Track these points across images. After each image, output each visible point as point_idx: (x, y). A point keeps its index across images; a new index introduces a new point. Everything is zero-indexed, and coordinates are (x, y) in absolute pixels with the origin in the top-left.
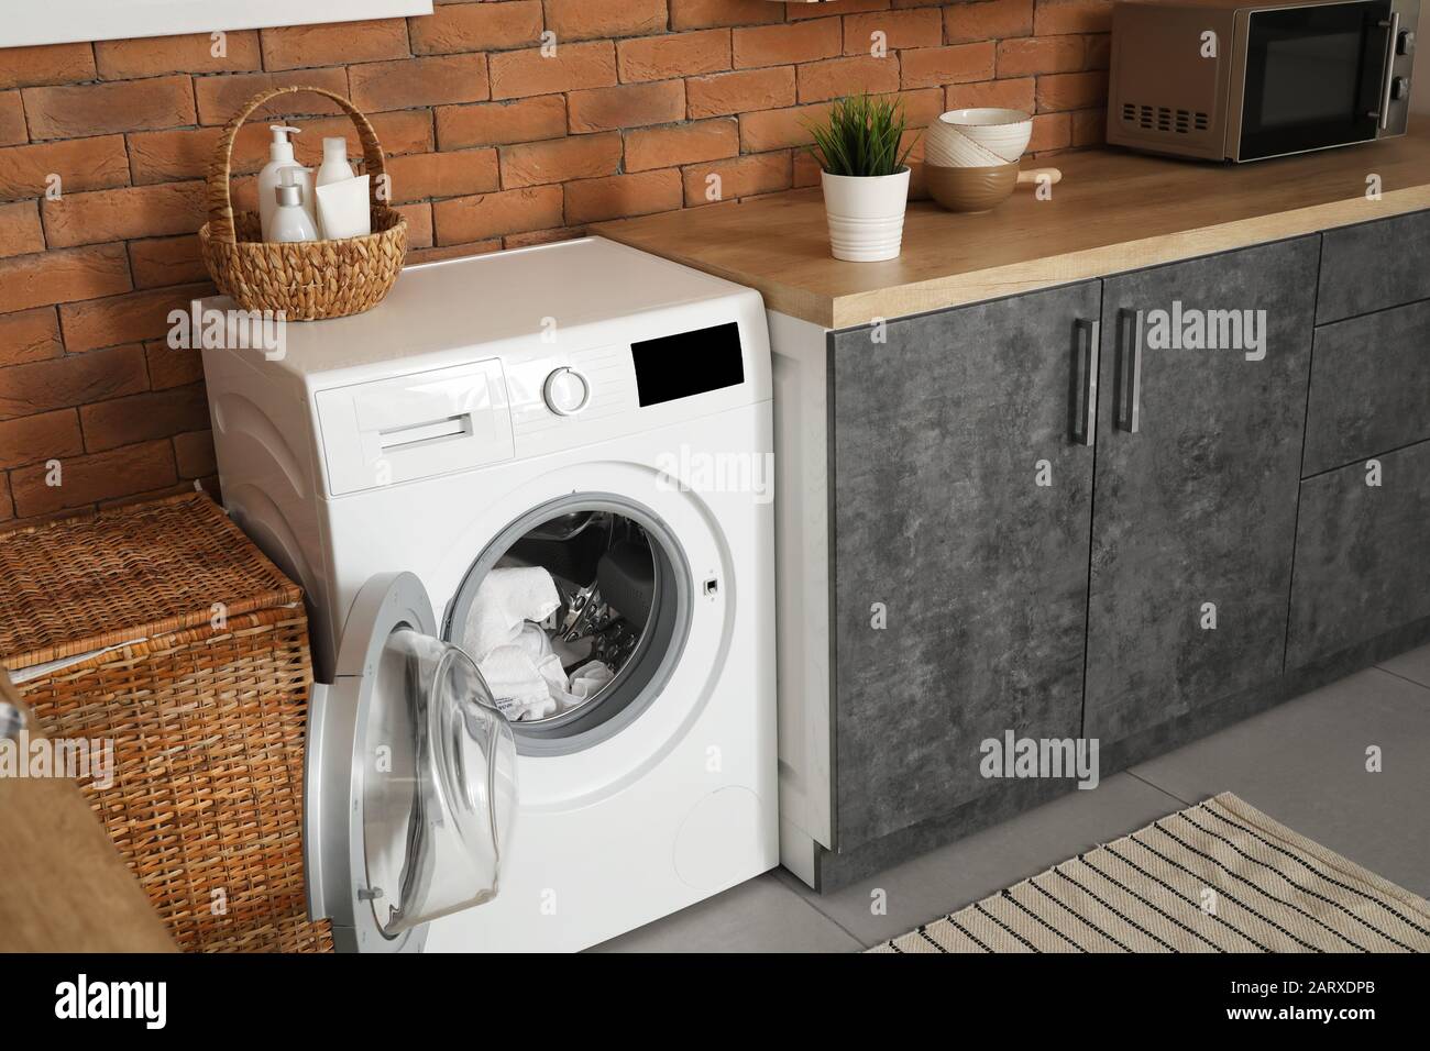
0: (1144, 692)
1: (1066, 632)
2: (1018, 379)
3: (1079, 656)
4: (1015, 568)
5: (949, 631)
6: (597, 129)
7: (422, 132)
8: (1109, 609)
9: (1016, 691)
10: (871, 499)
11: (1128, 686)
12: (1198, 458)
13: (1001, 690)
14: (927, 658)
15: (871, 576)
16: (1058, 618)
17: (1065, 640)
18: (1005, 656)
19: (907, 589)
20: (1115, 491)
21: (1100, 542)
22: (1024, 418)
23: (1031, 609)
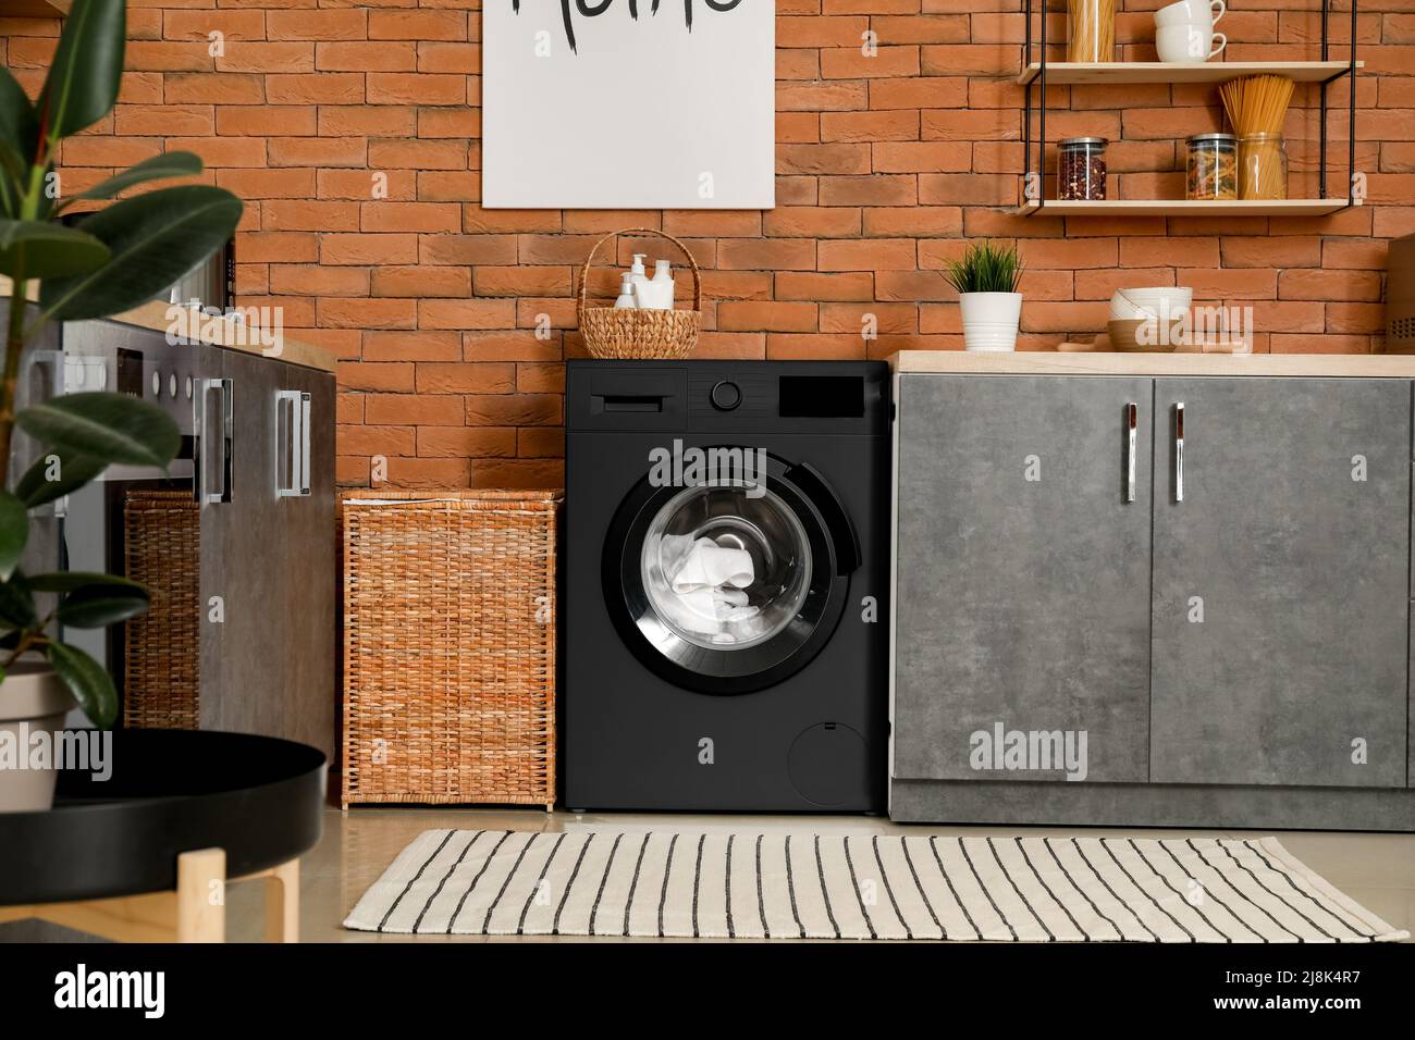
0: (1222, 746)
1: (1126, 661)
2: (1068, 440)
3: (1141, 687)
4: (1069, 592)
5: (1002, 625)
6: (898, 300)
7: (764, 285)
8: (1175, 656)
9: (1073, 698)
10: (929, 500)
11: (1201, 734)
12: (1271, 547)
13: (1055, 691)
14: (980, 640)
15: (928, 559)
16: (1116, 647)
17: (1126, 669)
18: (1060, 663)
19: (962, 579)
20: (1175, 554)
21: (1160, 594)
22: (1075, 472)
23: (1087, 631)
